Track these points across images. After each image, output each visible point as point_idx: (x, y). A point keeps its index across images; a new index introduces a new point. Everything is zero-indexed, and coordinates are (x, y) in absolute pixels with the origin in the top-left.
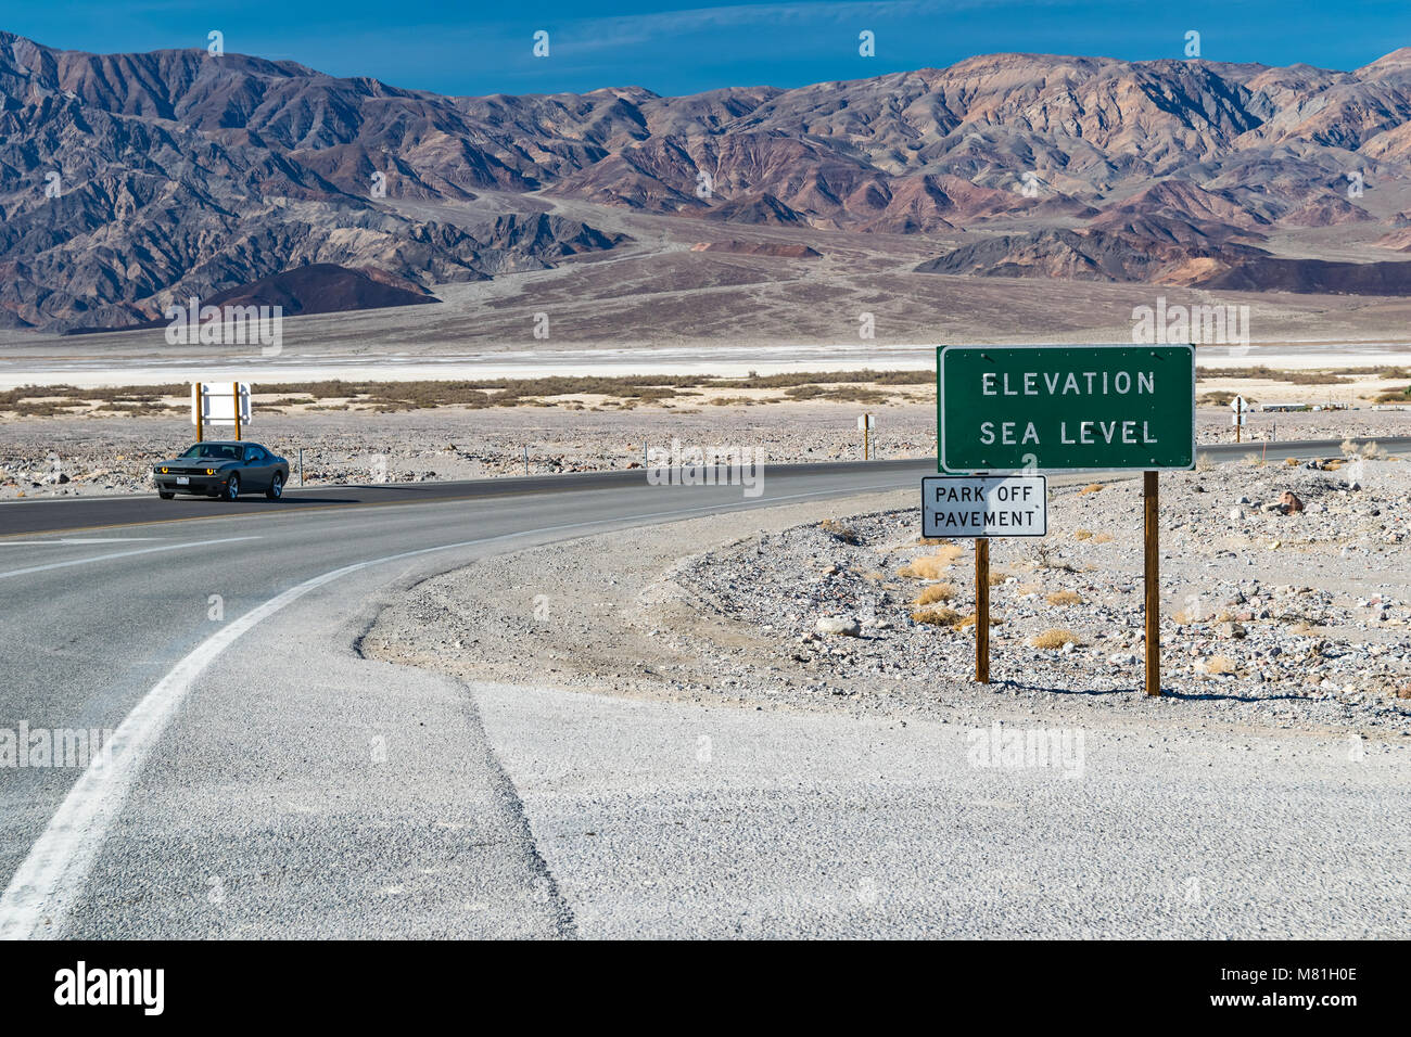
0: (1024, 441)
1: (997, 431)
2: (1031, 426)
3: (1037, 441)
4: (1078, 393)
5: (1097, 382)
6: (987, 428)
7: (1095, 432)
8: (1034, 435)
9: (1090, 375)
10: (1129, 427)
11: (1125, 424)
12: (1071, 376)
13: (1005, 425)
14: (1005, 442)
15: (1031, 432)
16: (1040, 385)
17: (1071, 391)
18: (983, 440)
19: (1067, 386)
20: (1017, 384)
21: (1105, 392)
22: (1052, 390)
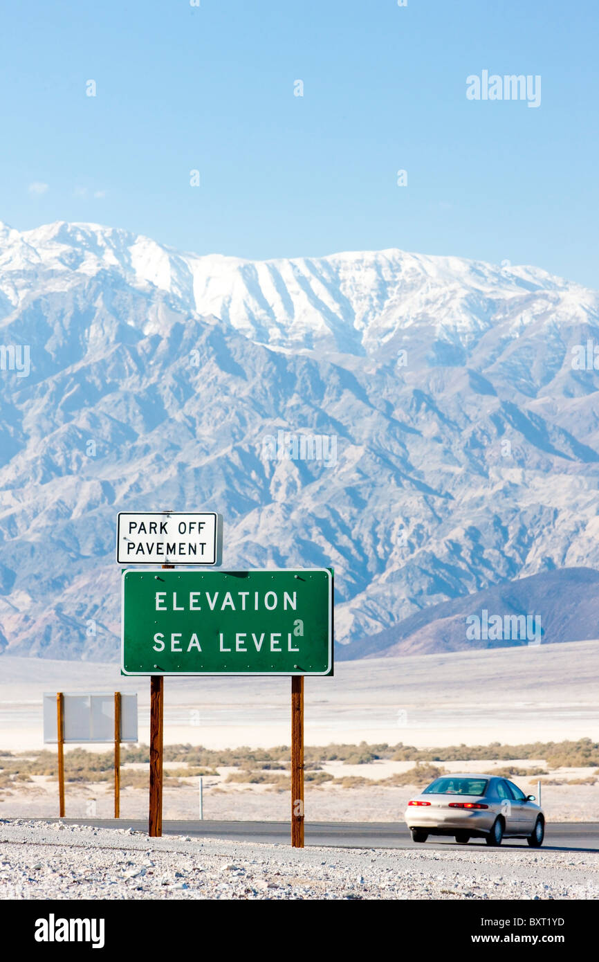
0: (189, 650)
1: (167, 640)
2: (194, 636)
3: (200, 650)
4: (234, 609)
5: (250, 600)
6: (159, 638)
7: (248, 643)
8: (197, 645)
9: (244, 594)
10: (275, 638)
11: (273, 635)
12: (228, 595)
13: (173, 635)
14: (173, 650)
15: (195, 642)
16: (202, 601)
17: (228, 607)
18: (155, 648)
19: (225, 603)
20: (183, 601)
21: (256, 608)
22: (212, 606)
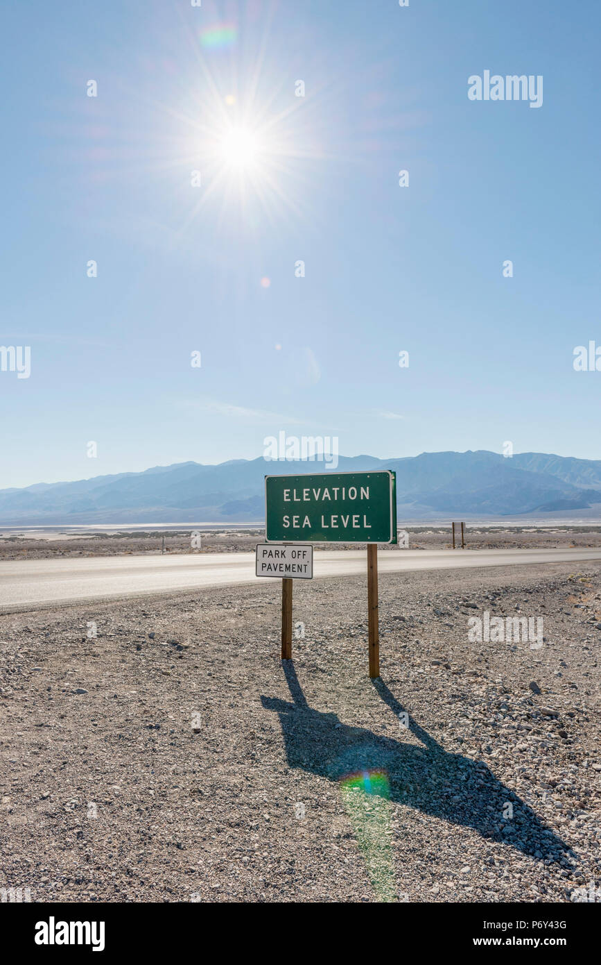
0: (304, 526)
1: (291, 520)
2: (307, 518)
3: (310, 526)
4: (330, 499)
5: (340, 493)
6: (286, 519)
7: (339, 522)
8: (308, 523)
9: (336, 489)
10: (356, 519)
11: (354, 516)
12: (326, 490)
13: (294, 517)
14: (294, 526)
15: (307, 522)
16: (311, 495)
17: (326, 498)
18: (284, 525)
19: (325, 496)
20: (300, 495)
21: (344, 498)
22: (317, 498)
